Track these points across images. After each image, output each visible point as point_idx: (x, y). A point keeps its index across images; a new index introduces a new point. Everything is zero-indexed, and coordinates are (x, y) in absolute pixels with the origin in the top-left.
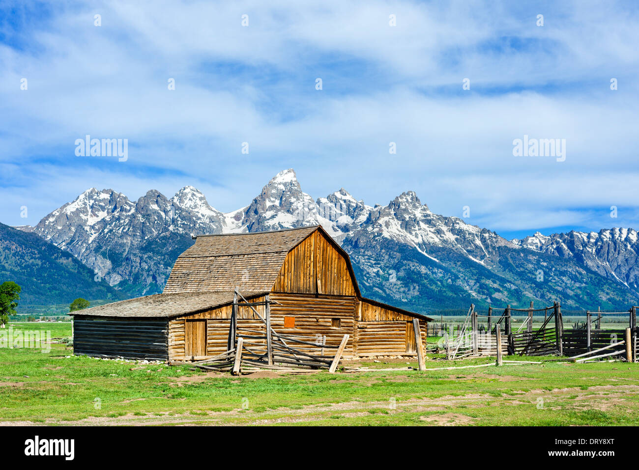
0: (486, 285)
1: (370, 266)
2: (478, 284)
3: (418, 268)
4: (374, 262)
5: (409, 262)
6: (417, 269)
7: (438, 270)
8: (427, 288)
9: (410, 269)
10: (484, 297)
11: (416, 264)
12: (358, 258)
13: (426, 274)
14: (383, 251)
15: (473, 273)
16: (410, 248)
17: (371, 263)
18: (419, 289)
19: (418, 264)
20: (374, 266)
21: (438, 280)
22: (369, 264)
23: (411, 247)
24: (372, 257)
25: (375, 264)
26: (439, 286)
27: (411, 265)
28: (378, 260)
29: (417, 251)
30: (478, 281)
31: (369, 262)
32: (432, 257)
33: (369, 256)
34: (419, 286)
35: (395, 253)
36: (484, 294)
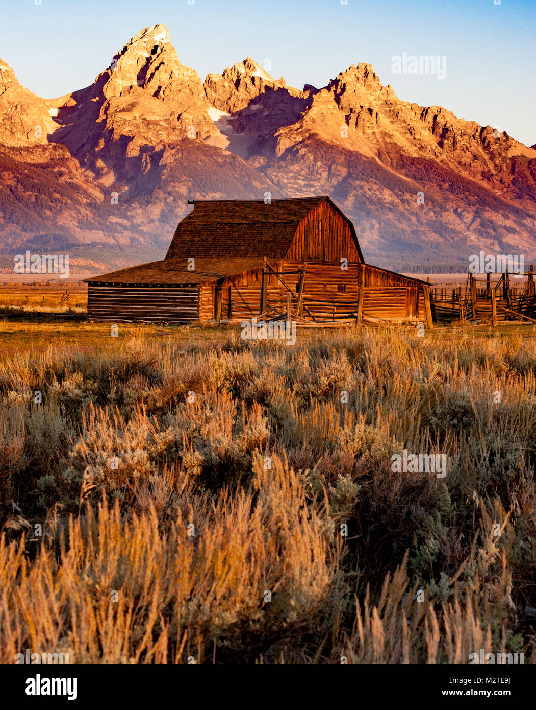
0: (491, 222)
1: (297, 189)
2: (479, 220)
3: (378, 193)
4: (302, 183)
5: (363, 183)
6: (376, 196)
7: (411, 196)
8: (395, 227)
9: (364, 195)
10: (490, 241)
11: (375, 187)
12: (276, 176)
13: (392, 203)
14: (319, 164)
15: (469, 201)
16: (364, 159)
17: (300, 186)
18: (380, 228)
19: (378, 187)
20: (304, 189)
21: (412, 214)
22: (296, 186)
23: (366, 157)
24: (300, 175)
25: (306, 186)
26: (414, 224)
27: (366, 189)
28: (311, 180)
29: (376, 164)
30: (477, 214)
31: (296, 184)
32: (401, 174)
33: (294, 173)
34: (380, 223)
35: (339, 168)
36: (488, 236)
